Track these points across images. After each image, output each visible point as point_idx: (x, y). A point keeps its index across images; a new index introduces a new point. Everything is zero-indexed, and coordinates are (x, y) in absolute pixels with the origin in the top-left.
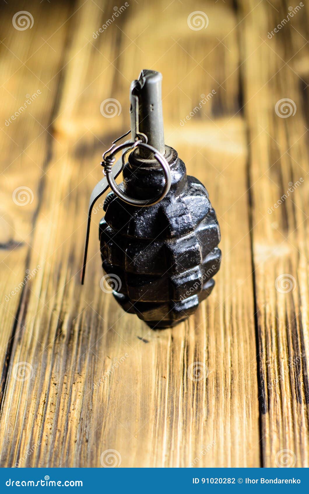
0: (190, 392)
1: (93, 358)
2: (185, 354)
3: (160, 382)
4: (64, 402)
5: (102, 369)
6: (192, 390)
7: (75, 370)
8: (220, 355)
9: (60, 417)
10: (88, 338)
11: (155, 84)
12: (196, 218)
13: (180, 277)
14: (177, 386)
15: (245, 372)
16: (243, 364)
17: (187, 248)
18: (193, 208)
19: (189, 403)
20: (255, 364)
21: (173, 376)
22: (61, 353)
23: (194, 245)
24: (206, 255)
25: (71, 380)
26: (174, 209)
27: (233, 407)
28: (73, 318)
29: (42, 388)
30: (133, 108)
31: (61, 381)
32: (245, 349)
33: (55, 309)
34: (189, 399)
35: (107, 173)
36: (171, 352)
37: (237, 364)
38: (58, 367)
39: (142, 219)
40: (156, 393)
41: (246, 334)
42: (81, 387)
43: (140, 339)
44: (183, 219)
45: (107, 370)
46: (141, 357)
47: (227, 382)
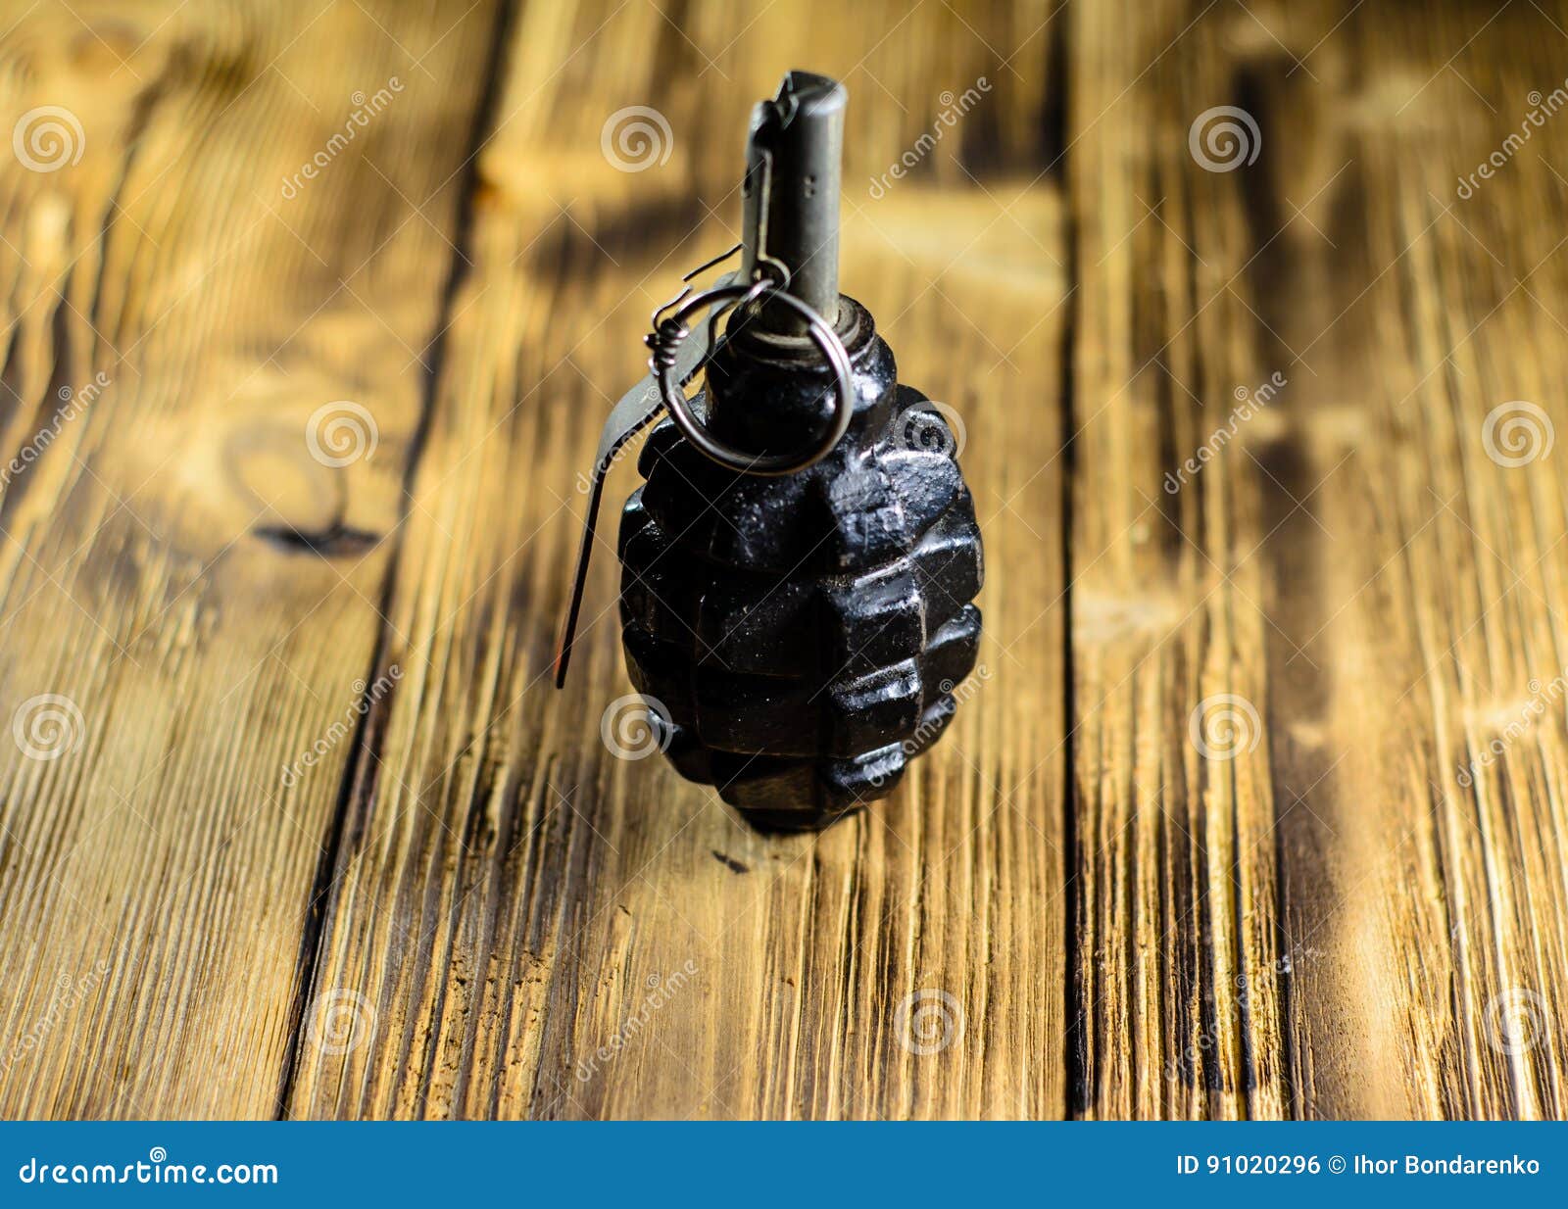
0: (865, 1031)
1: (578, 910)
2: (855, 913)
3: (775, 996)
4: (487, 1038)
5: (602, 944)
6: (871, 1025)
7: (523, 941)
8: (957, 922)
9: (474, 1085)
10: (565, 847)
11: (825, 119)
12: (916, 518)
13: (857, 689)
14: (828, 1012)
15: (1030, 981)
16: (1025, 955)
17: (885, 605)
18: (908, 488)
19: (860, 1067)
20: (1061, 960)
21: (816, 981)
22: (481, 887)
23: (905, 599)
24: (938, 627)
25: (510, 970)
26: (855, 488)
27: (989, 1085)
28: (522, 781)
29: (422, 990)
30: (755, 183)
31: (479, 974)
32: (1034, 911)
33: (466, 750)
34: (860, 1051)
35: (662, 367)
36: (811, 907)
37: (1008, 956)
38: (471, 931)
39: (756, 512)
40: (764, 1027)
41: (1037, 866)
42: (538, 996)
43: (722, 859)
44: (879, 521)
45: (617, 947)
46: (721, 913)
47: (976, 1008)
